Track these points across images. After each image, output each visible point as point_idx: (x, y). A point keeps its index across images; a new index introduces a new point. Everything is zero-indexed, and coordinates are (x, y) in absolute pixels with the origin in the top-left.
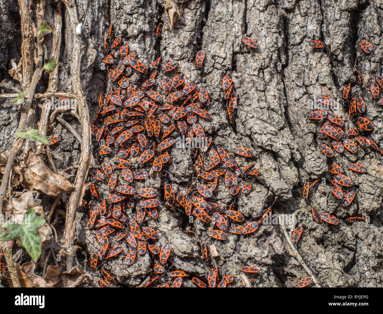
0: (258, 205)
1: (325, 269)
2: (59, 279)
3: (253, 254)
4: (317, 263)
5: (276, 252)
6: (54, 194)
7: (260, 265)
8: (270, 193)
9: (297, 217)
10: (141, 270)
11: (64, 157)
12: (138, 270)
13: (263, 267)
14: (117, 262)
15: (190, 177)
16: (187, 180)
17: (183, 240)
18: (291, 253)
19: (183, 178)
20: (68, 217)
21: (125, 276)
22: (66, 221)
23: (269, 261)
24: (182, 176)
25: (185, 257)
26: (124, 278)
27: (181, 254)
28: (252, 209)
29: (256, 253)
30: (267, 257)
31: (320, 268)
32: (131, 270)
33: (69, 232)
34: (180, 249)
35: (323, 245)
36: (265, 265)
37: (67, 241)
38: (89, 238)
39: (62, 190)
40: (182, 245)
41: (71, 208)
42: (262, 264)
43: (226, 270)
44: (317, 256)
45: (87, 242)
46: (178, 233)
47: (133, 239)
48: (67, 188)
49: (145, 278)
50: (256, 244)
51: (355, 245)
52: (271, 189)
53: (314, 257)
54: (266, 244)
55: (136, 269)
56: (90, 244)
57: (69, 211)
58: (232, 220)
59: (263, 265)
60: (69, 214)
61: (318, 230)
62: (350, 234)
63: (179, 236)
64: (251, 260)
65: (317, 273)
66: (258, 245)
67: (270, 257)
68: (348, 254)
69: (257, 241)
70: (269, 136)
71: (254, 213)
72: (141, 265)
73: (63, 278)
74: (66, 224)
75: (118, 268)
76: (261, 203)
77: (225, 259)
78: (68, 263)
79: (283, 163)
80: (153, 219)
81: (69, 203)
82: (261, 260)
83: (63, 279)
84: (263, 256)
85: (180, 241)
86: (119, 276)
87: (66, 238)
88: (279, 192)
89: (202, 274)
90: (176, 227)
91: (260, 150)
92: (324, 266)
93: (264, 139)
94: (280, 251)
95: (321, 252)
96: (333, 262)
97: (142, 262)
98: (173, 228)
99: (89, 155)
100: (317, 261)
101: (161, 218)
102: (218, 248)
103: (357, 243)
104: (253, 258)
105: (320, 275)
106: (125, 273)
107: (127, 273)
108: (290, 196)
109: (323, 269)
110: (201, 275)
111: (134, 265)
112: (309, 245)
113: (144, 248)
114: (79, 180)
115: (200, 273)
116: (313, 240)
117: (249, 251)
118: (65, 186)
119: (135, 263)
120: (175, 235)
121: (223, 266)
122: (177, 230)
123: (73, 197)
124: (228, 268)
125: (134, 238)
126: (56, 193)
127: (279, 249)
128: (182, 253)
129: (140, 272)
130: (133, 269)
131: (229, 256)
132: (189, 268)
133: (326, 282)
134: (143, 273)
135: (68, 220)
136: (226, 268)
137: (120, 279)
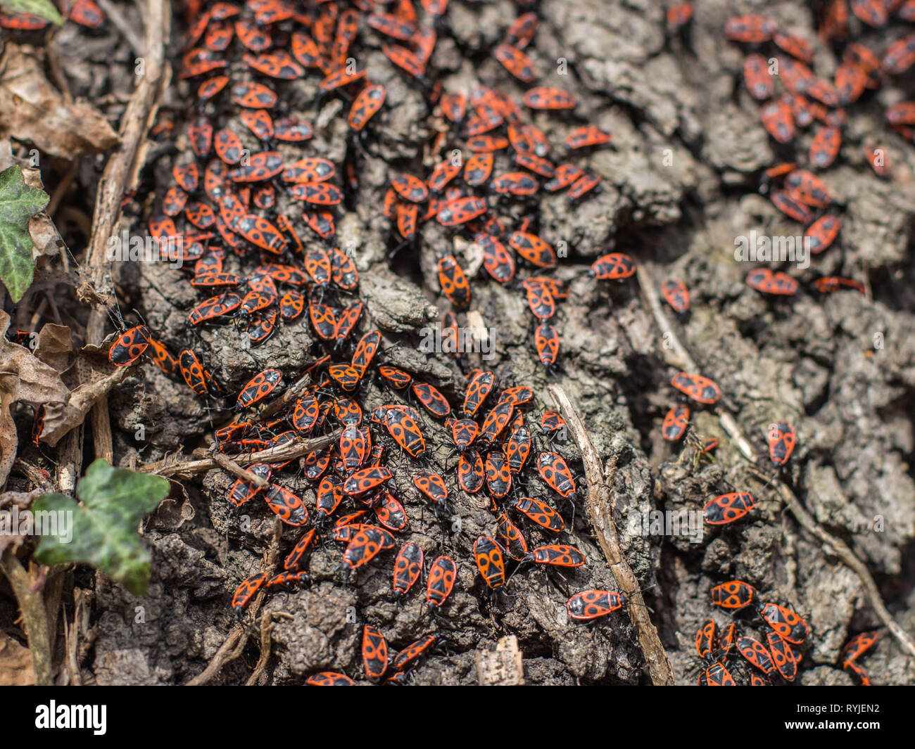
0: (596, 221)
1: (759, 399)
2: (69, 364)
3: (577, 343)
4: (738, 383)
5: (635, 346)
6: (64, 154)
7: (593, 372)
8: (624, 201)
9: (687, 270)
10: (287, 356)
11: (92, 75)
12: (280, 356)
13: (601, 378)
14: (226, 332)
15: (419, 145)
16: (411, 153)
17: (400, 293)
18: (670, 358)
19: (401, 148)
20: (101, 211)
21: (245, 369)
22: (96, 222)
23: (618, 365)
24: (399, 142)
25: (404, 332)
26: (241, 373)
27: (395, 323)
28: (581, 232)
29: (586, 342)
30: (614, 353)
31: (745, 396)
32: (262, 354)
33: (100, 250)
34: (392, 310)
35: (755, 340)
36: (608, 373)
37: (96, 272)
38: (150, 276)
39: (87, 146)
40: (397, 303)
41: (110, 192)
42: (598, 371)
43: (509, 374)
44: (740, 367)
45: (144, 284)
46: (384, 277)
47: (267, 282)
48: (103, 141)
49: (297, 379)
50: (585, 320)
51: (833, 352)
52: (626, 190)
53: (732, 368)
54: (610, 324)
55: (276, 351)
56: (152, 292)
57: (105, 198)
58: (524, 259)
59: (602, 373)
60: (104, 206)
61: (744, 300)
62: (820, 324)
63: (388, 283)
64: (571, 358)
65: (735, 408)
66: (589, 325)
67: (620, 354)
68: (813, 375)
69: (587, 315)
70: (624, 66)
71: (586, 243)
72: (289, 343)
73: (80, 364)
74: (94, 229)
75: (226, 348)
76: (603, 219)
77: (505, 349)
78: (92, 331)
79: (655, 136)
80: (321, 239)
81: (105, 178)
82: (598, 359)
83: (79, 367)
84: (605, 350)
85: (390, 293)
86: (230, 367)
87: (92, 263)
88: (648, 200)
89: (446, 379)
90: (380, 262)
91: (596, 102)
92: (754, 394)
93: (610, 72)
94: (646, 348)
95: (749, 356)
96: (778, 386)
97: (290, 338)
98: (372, 263)
99: (163, 67)
100: (738, 376)
101: (341, 239)
102: (488, 322)
103: (837, 347)
104: (577, 354)
105: (743, 415)
106: (246, 359)
107: (250, 359)
108: (674, 213)
109: (753, 399)
110: (443, 384)
111: (270, 343)
112: (719, 337)
113: (298, 305)
114: (132, 128)
115: (442, 375)
116: (731, 324)
117: (567, 336)
118: (96, 135)
119: (271, 338)
120: (378, 280)
121: (501, 367)
122: (383, 270)
123: (116, 166)
124: (515, 371)
125: (270, 280)
126: (70, 150)
127: (642, 340)
128: (398, 321)
129: (286, 360)
130: (267, 351)
131: (516, 342)
132: (413, 362)
133: (760, 431)
134: (294, 363)
135: (102, 220)
136: (510, 370)
137: (232, 375)
